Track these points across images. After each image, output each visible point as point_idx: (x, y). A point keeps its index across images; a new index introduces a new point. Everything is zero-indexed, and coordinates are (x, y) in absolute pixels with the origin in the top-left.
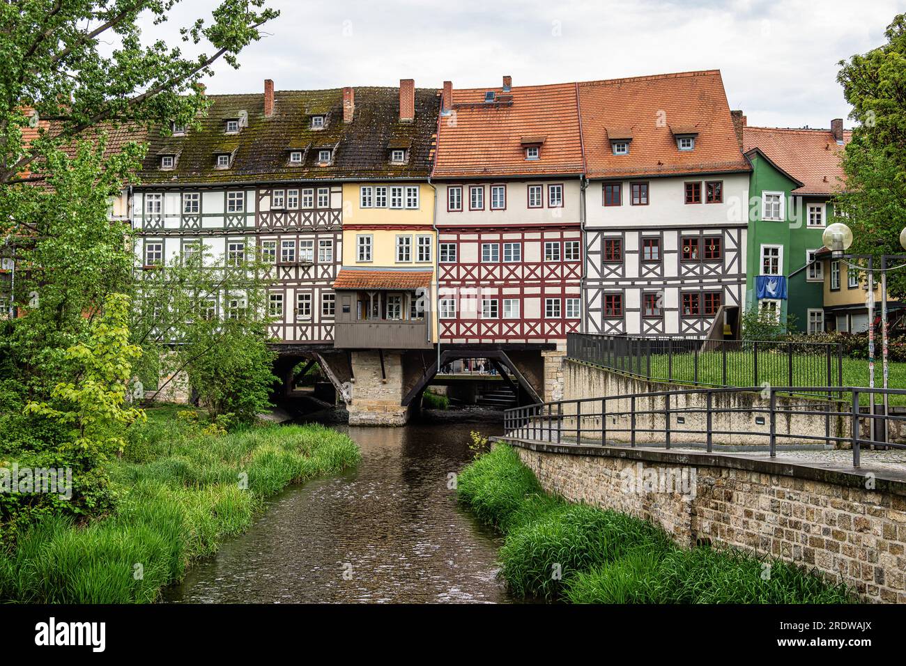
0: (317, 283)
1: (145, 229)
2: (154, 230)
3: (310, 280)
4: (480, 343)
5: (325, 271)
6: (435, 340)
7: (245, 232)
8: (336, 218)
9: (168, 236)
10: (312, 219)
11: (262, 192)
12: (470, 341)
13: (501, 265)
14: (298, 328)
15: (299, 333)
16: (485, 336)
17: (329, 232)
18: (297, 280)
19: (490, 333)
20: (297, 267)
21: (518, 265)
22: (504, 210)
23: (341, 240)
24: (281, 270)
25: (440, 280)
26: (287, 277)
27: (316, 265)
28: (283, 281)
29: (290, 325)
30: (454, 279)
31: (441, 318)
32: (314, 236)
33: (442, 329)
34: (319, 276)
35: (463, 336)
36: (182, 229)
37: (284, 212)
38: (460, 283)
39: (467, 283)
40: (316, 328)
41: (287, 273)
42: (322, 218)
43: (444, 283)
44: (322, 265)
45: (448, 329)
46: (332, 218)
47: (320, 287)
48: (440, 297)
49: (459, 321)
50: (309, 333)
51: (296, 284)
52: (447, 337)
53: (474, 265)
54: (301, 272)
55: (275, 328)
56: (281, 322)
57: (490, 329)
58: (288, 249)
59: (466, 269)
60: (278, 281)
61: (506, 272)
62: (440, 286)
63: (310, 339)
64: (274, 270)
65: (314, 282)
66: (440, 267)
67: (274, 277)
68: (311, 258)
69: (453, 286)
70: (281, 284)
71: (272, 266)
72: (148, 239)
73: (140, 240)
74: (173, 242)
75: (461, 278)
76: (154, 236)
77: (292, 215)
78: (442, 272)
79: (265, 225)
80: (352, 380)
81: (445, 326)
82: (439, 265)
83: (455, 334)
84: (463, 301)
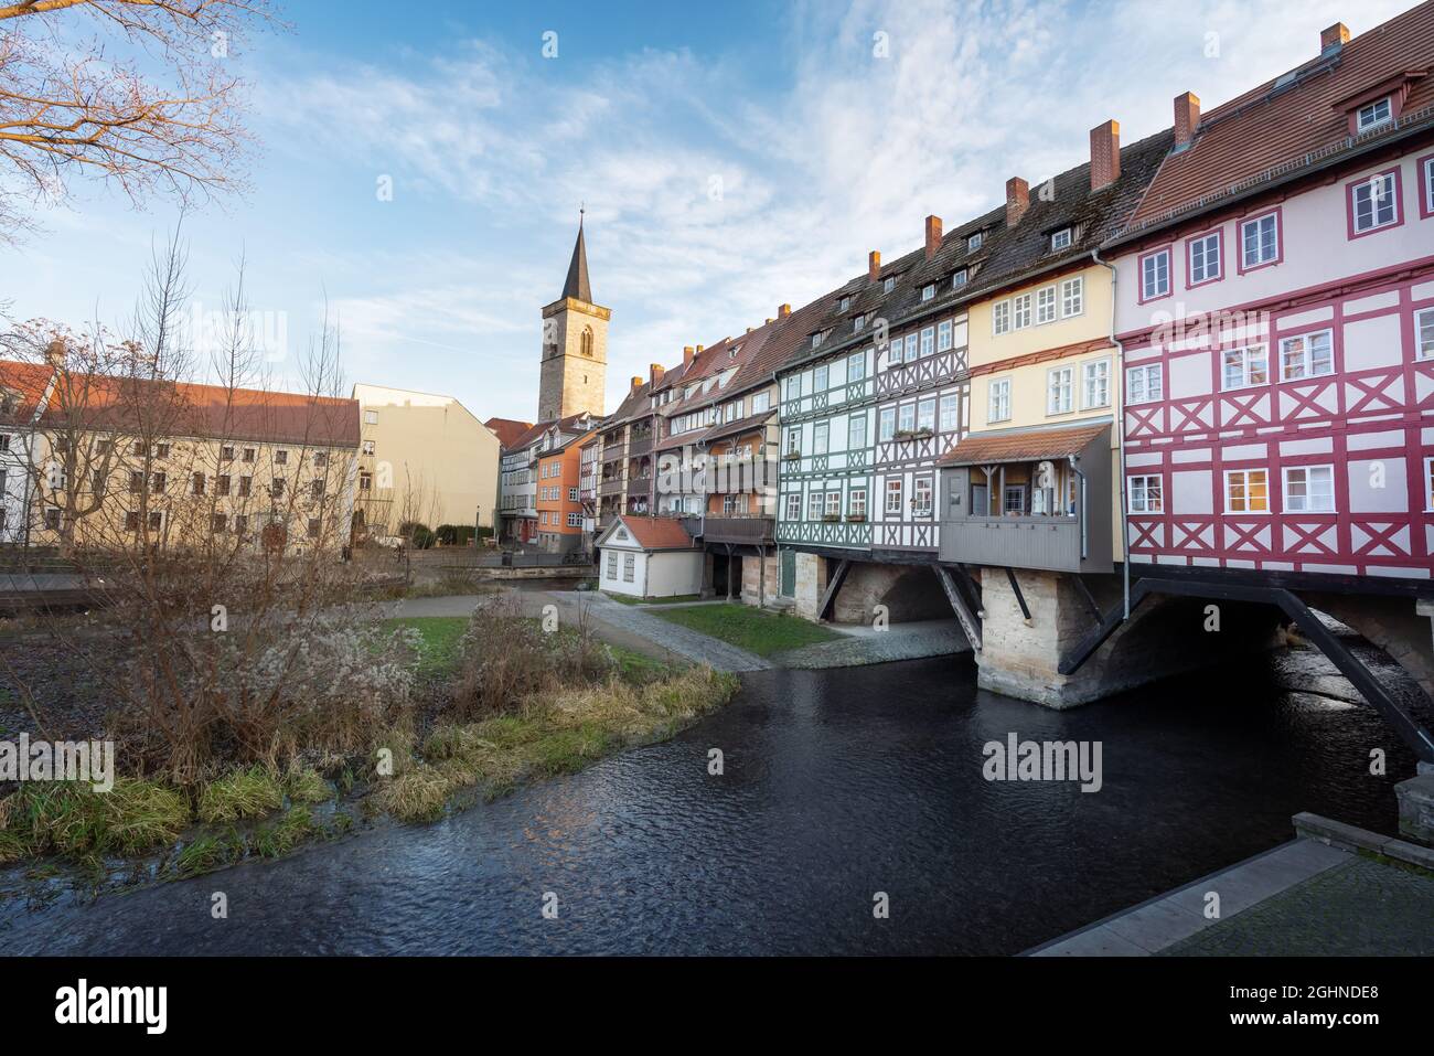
0: (938, 462)
1: (786, 418)
2: (794, 415)
3: (930, 458)
4: (1223, 569)
5: (948, 443)
6: (1118, 555)
7: (864, 403)
9: (805, 421)
10: (931, 370)
11: (881, 346)
12: (1198, 562)
13: (1274, 389)
14: (916, 528)
15: (917, 536)
16: (1234, 552)
17: (953, 383)
18: (917, 460)
19: (1247, 547)
20: (915, 441)
21: (1322, 383)
22: (1275, 264)
23: (968, 394)
24: (899, 445)
25: (1126, 439)
26: (905, 457)
27: (937, 436)
28: (903, 463)
29: (907, 524)
30: (1157, 435)
31: (1131, 511)
32: (935, 394)
33: (1135, 534)
34: (941, 451)
35: (1180, 550)
36: (814, 410)
37: (903, 367)
38: (1170, 440)
39: (1187, 438)
40: (937, 529)
42: (944, 366)
43: (1138, 443)
44: (944, 434)
46: (956, 361)
48: (1129, 471)
49: (1170, 519)
50: (928, 536)
51: (914, 465)
52: (1145, 551)
53: (1203, 400)
54: (920, 447)
55: (892, 528)
56: (898, 519)
57: (1247, 537)
58: (907, 418)
59: (1184, 411)
60: (896, 462)
61: (1287, 405)
62: (1127, 451)
63: (929, 545)
64: (892, 446)
65: (934, 460)
66: (1128, 414)
67: (891, 458)
68: (931, 426)
69: (1157, 448)
70: (899, 467)
71: (889, 443)
72: (792, 427)
73: (786, 429)
74: (808, 427)
75: (1172, 430)
76: (796, 422)
77: (911, 369)
78: (1133, 423)
79: (883, 390)
80: (980, 614)
81: (1141, 529)
82: (1126, 409)
83: (1162, 545)
84: (1177, 476)
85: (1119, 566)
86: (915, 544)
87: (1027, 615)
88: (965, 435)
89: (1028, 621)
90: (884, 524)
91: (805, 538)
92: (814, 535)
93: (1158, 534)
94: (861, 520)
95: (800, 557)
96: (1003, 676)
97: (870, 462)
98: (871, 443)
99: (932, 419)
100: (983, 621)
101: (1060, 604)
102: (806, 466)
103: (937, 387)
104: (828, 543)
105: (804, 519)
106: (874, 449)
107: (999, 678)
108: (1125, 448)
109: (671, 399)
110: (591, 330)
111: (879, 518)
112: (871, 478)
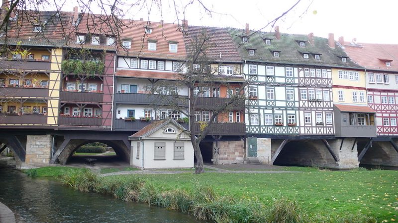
0: (324, 109)
1: (249, 81)
3: (321, 108)
5: (327, 104)
7: (294, 85)
8: (330, 82)
10: (320, 82)
11: (300, 69)
13: (388, 105)
14: (317, 128)
15: (318, 131)
16: (385, 133)
17: (327, 88)
18: (317, 108)
19: (387, 131)
20: (315, 102)
21: (394, 105)
23: (332, 92)
24: (309, 103)
26: (312, 106)
27: (323, 102)
28: (311, 108)
29: (314, 127)
32: (322, 89)
34: (325, 106)
35: (378, 132)
36: (267, 82)
37: (310, 78)
38: (375, 111)
40: (325, 128)
41: (312, 104)
42: (325, 82)
44: (325, 101)
46: (328, 82)
47: (325, 111)
50: (322, 131)
51: (315, 109)
54: (317, 104)
55: (308, 128)
56: (311, 125)
58: (312, 94)
59: (377, 106)
60: (308, 107)
61: (390, 108)
63: (322, 133)
64: (307, 102)
65: (322, 109)
67: (307, 106)
68: (321, 98)
70: (309, 109)
71: (305, 101)
74: (262, 88)
79: (302, 83)
86: (317, 133)
88: (332, 103)
90: (304, 127)
94: (294, 126)
97: (297, 105)
98: (297, 99)
99: (321, 96)
103: (322, 87)
104: (278, 134)
106: (299, 102)
111: (302, 124)
112: (297, 112)
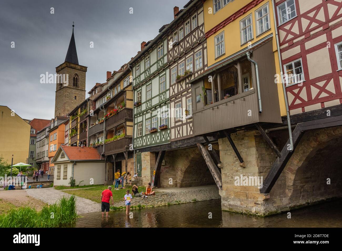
6: (283, 112)
7: (164, 68)
9: (143, 85)
10: (190, 41)
11: (169, 38)
14: (188, 125)
17: (199, 44)
18: (187, 89)
20: (185, 79)
23: (206, 48)
24: (179, 84)
25: (281, 45)
26: (182, 89)
27: (195, 74)
28: (181, 93)
29: (185, 124)
30: (296, 36)
32: (192, 53)
33: (291, 97)
35: (317, 100)
37: (178, 44)
38: (303, 37)
39: (312, 33)
42: (195, 37)
43: (287, 45)
44: (198, 72)
45: (297, 96)
46: (200, 32)
48: (284, 62)
49: (308, 83)
51: (186, 93)
52: (298, 106)
53: (318, 8)
55: (179, 128)
56: (181, 123)
58: (182, 68)
59: (309, 18)
60: (178, 93)
62: (282, 51)
64: (176, 85)
66: (280, 31)
67: (176, 92)
68: (192, 70)
69: (297, 44)
70: (180, 96)
71: (175, 84)
72: (138, 90)
73: (136, 92)
74: (144, 88)
75: (304, 31)
76: (139, 87)
77: (181, 44)
78: (283, 34)
79: (171, 58)
80: (219, 165)
81: (293, 93)
82: (279, 28)
83: (306, 100)
84: (309, 56)
85: (284, 118)
86: (188, 134)
87: (241, 160)
88: (206, 69)
89: (242, 164)
90: (175, 127)
91: (144, 144)
92: (148, 141)
93: (304, 95)
94: (166, 129)
95: (143, 154)
96: (233, 200)
97: (168, 97)
98: (168, 87)
99: (192, 66)
100: (221, 169)
101: (257, 150)
102: (144, 107)
103: (193, 49)
104: (154, 144)
105: (144, 135)
106: (169, 89)
107: (232, 203)
108: (281, 50)
109: (97, 93)
110: (78, 76)
111: (173, 124)
112: (169, 105)
